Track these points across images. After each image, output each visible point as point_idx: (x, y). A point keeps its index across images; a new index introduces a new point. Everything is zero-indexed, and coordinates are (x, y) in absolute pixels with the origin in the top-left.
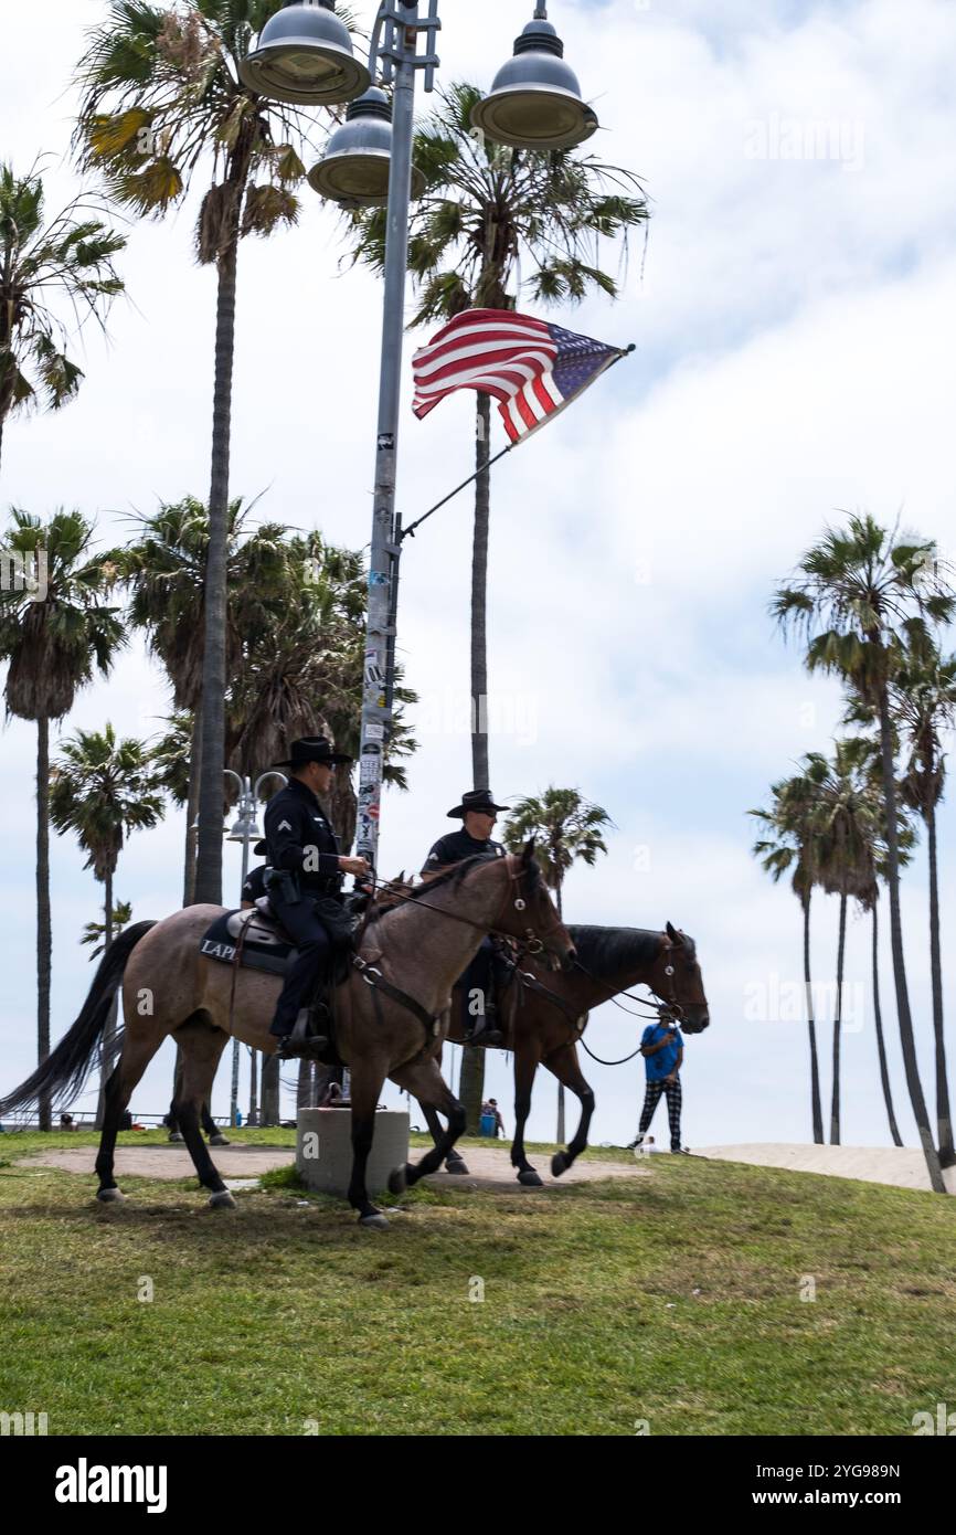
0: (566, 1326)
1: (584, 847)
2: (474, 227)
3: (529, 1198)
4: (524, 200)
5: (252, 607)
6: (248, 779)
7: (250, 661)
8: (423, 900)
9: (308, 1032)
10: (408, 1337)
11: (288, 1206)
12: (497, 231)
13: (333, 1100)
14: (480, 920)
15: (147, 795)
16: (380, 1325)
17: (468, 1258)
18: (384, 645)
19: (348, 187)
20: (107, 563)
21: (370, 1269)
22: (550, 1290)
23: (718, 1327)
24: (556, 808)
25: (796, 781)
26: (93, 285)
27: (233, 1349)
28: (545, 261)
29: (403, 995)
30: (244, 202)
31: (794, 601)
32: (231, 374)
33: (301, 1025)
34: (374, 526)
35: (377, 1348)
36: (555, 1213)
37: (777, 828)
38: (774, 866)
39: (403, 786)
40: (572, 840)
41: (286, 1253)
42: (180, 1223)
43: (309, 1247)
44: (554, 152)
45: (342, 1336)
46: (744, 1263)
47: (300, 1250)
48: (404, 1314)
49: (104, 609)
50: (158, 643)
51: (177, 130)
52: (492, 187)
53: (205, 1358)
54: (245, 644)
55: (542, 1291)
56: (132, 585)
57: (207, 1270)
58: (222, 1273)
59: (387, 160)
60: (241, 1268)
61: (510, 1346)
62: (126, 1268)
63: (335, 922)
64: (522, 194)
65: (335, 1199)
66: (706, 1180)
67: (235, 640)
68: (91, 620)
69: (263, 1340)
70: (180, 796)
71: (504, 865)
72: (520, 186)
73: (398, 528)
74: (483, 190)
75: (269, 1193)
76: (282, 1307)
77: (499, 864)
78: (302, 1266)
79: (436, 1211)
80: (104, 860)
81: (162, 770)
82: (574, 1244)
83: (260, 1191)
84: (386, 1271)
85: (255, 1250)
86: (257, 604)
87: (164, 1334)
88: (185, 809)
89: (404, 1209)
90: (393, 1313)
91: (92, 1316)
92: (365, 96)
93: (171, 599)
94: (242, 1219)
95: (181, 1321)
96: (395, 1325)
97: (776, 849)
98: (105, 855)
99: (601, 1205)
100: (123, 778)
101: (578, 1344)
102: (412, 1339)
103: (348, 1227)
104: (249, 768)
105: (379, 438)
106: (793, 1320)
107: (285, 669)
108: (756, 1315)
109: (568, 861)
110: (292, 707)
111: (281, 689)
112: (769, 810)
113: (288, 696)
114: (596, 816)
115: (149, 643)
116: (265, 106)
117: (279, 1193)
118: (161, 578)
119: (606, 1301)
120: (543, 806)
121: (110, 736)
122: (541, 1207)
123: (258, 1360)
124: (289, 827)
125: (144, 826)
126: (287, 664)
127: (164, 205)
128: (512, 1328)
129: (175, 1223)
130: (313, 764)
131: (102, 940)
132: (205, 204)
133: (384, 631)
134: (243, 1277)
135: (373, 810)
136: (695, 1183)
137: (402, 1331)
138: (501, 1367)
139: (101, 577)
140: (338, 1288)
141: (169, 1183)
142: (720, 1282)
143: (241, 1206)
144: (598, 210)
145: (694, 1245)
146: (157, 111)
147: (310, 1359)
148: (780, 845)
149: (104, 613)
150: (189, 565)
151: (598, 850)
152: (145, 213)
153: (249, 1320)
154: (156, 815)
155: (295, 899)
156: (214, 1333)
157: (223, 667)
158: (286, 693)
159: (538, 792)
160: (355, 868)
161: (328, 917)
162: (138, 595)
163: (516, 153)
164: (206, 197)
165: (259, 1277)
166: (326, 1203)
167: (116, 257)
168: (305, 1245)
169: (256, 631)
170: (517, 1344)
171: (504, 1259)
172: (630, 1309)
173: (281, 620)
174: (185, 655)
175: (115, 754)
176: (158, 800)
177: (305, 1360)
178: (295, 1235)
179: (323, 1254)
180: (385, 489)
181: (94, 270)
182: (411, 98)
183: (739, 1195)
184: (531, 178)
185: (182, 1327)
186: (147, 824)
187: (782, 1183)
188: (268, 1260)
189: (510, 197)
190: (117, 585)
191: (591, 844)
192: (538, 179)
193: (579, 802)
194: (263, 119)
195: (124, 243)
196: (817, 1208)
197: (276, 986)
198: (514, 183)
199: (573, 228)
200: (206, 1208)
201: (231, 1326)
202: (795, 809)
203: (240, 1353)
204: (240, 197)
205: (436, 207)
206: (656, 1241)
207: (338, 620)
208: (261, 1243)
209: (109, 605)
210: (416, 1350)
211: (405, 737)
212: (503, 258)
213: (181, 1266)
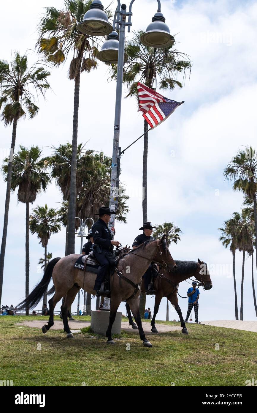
0: (161, 372)
1: (174, 239)
2: (144, 70)
3: (154, 336)
4: (157, 62)
5: (85, 173)
6: (83, 220)
7: (84, 188)
8: (134, 253)
9: (104, 289)
10: (118, 375)
11: (88, 338)
12: (150, 71)
13: (101, 308)
14: (150, 258)
15: (56, 224)
16: (110, 371)
17: (136, 353)
18: (116, 183)
19: (107, 58)
20: (45, 160)
21: (109, 355)
22: (158, 362)
23: (203, 372)
24: (166, 228)
25: (232, 220)
26: (41, 85)
27: (70, 377)
28: (163, 79)
29: (128, 280)
30: (82, 63)
31: (230, 171)
32: (78, 109)
33: (102, 287)
34: (113, 151)
35: (109, 378)
36: (161, 340)
37: (226, 233)
38: (225, 244)
39: (125, 222)
40: (171, 236)
41: (86, 351)
42: (58, 342)
43: (93, 349)
44: (165, 48)
45: (100, 374)
46: (211, 354)
47: (90, 350)
48: (117, 368)
49: (44, 173)
50: (59, 182)
51: (64, 43)
52: (149, 58)
53: (62, 380)
54: (82, 183)
55: (156, 362)
56: (52, 166)
57: (64, 355)
58: (69, 356)
59: (118, 51)
60: (74, 355)
61: (146, 378)
62: (42, 354)
63: (111, 258)
64: (157, 61)
65: (101, 336)
66: (203, 331)
67: (80, 182)
68: (41, 176)
69: (78, 375)
70: (65, 224)
71: (156, 242)
72: (156, 58)
73: (120, 151)
74: (146, 60)
75: (83, 334)
76: (84, 366)
77: (155, 242)
78: (90, 354)
79: (128, 340)
80: (44, 241)
81: (60, 217)
82: (165, 349)
83: (81, 333)
84: (113, 356)
85: (78, 350)
86: (86, 172)
87: (51, 373)
88: (66, 228)
89: (120, 339)
90: (114, 368)
91: (32, 367)
92: (112, 33)
93: (63, 171)
94: (75, 341)
95: (56, 369)
96: (115, 372)
97: (226, 239)
98: (45, 240)
99: (173, 338)
100: (50, 219)
101: (164, 377)
102: (119, 375)
103: (103, 344)
104: (83, 217)
105: (115, 127)
106: (223, 370)
107: (93, 190)
108: (213, 369)
109: (170, 242)
110: (95, 200)
111: (92, 195)
112: (224, 228)
113: (94, 197)
114: (177, 230)
115: (56, 182)
116: (88, 37)
117: (86, 334)
118: (60, 165)
119: (173, 365)
120: (163, 227)
121: (46, 208)
122: (157, 338)
123: (76, 381)
124: (98, 232)
125: (55, 233)
126: (94, 188)
127: (59, 63)
128: (146, 373)
129: (57, 342)
130: (105, 215)
131: (44, 263)
132: (71, 63)
133: (116, 180)
134: (74, 357)
135: (112, 229)
136: (200, 332)
137: (116, 373)
138: (143, 384)
139: (44, 164)
140: (100, 361)
141: (56, 331)
142: (204, 360)
143: (75, 337)
144: (178, 65)
145: (198, 349)
146: (59, 38)
147: (91, 381)
148: (227, 238)
149: (44, 174)
150: (68, 161)
151: (178, 240)
152: (55, 65)
153: (75, 369)
154: (58, 229)
155: (100, 252)
156: (65, 373)
157: (75, 189)
158: (93, 196)
159: (161, 224)
160: (116, 244)
161: (109, 257)
162: (54, 169)
163: (155, 49)
164: (72, 61)
165: (79, 357)
166: (98, 337)
167: (48, 78)
168: (92, 349)
169: (86, 179)
170: (148, 377)
171: (146, 353)
172: (179, 367)
173: (92, 176)
174: (66, 186)
175: (47, 213)
176: (59, 225)
177: (89, 381)
178: (89, 346)
179: (96, 352)
180: (116, 140)
181: (42, 81)
182: (124, 34)
183: (211, 335)
184: (159, 56)
185: (56, 371)
186: (56, 232)
187: (223, 331)
188: (81, 353)
189: (153, 62)
190: (48, 167)
191: (176, 238)
192: (161, 56)
193: (173, 226)
194: (87, 40)
195: (50, 74)
196: (232, 339)
197: (95, 276)
198: (155, 58)
199: (170, 69)
200: (66, 338)
201: (70, 371)
202: (231, 228)
203: (71, 378)
204: (81, 62)
205: (134, 64)
206: (187, 348)
207: (108, 177)
208: (80, 348)
209: (46, 172)
210: (120, 378)
211: (126, 209)
212: (152, 78)
213: (57, 354)
